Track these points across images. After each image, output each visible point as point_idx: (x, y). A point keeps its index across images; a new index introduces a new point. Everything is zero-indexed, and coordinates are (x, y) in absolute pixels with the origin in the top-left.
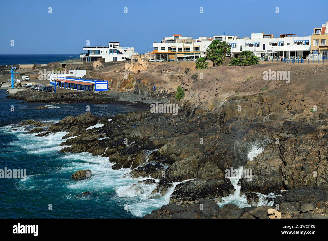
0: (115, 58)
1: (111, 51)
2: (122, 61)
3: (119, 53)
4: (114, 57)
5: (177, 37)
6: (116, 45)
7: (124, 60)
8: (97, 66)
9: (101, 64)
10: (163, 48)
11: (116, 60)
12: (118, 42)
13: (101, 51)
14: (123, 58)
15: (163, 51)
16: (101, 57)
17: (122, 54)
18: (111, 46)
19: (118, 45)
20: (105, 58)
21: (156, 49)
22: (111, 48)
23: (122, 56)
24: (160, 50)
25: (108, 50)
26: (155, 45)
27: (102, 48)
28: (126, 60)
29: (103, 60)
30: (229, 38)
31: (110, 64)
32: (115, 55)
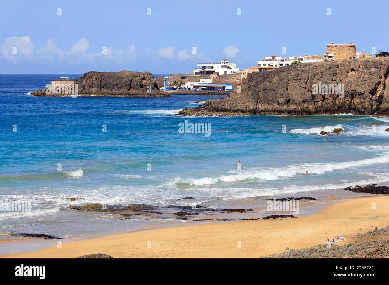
0: (226, 72)
1: (222, 67)
2: (231, 74)
3: (229, 68)
4: (224, 72)
5: (273, 57)
6: (226, 62)
7: (233, 73)
8: (214, 77)
9: (217, 76)
10: (264, 65)
11: (226, 74)
12: (228, 60)
13: (214, 67)
14: (232, 72)
15: (264, 67)
16: (215, 71)
17: (230, 68)
18: (223, 62)
20: (219, 72)
21: (260, 65)
22: (223, 64)
23: (231, 70)
24: (262, 66)
25: (220, 66)
26: (259, 63)
27: (214, 64)
28: (234, 73)
30: (307, 59)
31: (222, 76)
32: (226, 69)
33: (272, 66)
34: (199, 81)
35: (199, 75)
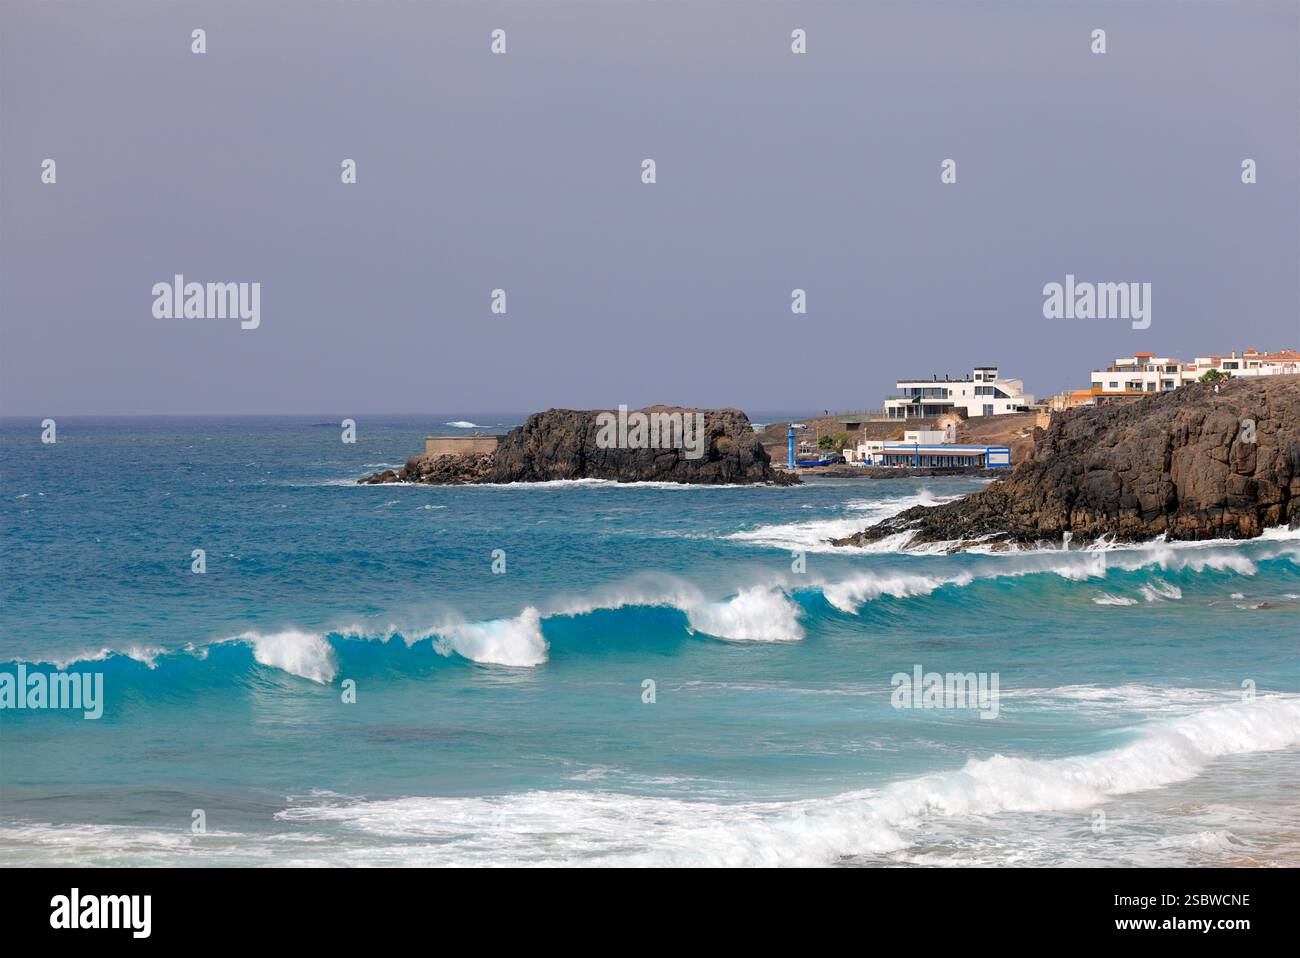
0: (988, 408)
1: (978, 390)
2: (1007, 415)
3: (998, 394)
4: (984, 406)
5: (1143, 359)
6: (991, 376)
7: (1010, 411)
8: (950, 426)
9: (961, 422)
10: (1114, 384)
11: (991, 413)
12: (995, 369)
13: (951, 392)
14: (1008, 407)
15: (1114, 391)
16: (953, 406)
17: (1004, 396)
18: (978, 377)
19: (993, 376)
20: (966, 408)
21: (1098, 385)
22: (980, 383)
23: (1006, 401)
24: (1106, 388)
25: (970, 387)
26: (1096, 377)
27: (950, 382)
28: (1015, 411)
29: (963, 412)
31: (978, 421)
32: (989, 399)
33: (1139, 385)
34: (902, 439)
35: (903, 415)
